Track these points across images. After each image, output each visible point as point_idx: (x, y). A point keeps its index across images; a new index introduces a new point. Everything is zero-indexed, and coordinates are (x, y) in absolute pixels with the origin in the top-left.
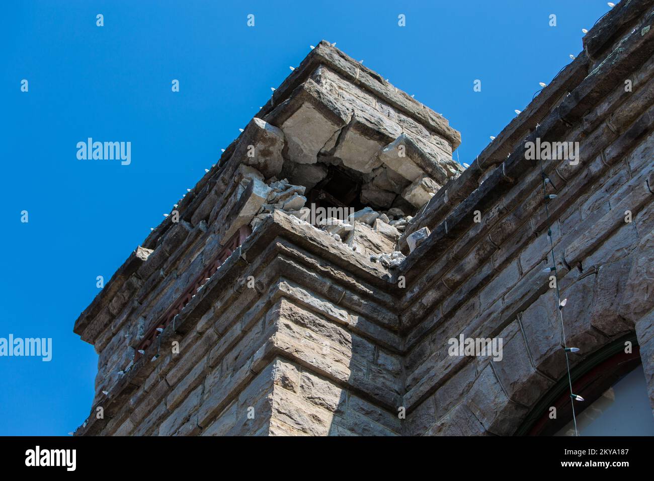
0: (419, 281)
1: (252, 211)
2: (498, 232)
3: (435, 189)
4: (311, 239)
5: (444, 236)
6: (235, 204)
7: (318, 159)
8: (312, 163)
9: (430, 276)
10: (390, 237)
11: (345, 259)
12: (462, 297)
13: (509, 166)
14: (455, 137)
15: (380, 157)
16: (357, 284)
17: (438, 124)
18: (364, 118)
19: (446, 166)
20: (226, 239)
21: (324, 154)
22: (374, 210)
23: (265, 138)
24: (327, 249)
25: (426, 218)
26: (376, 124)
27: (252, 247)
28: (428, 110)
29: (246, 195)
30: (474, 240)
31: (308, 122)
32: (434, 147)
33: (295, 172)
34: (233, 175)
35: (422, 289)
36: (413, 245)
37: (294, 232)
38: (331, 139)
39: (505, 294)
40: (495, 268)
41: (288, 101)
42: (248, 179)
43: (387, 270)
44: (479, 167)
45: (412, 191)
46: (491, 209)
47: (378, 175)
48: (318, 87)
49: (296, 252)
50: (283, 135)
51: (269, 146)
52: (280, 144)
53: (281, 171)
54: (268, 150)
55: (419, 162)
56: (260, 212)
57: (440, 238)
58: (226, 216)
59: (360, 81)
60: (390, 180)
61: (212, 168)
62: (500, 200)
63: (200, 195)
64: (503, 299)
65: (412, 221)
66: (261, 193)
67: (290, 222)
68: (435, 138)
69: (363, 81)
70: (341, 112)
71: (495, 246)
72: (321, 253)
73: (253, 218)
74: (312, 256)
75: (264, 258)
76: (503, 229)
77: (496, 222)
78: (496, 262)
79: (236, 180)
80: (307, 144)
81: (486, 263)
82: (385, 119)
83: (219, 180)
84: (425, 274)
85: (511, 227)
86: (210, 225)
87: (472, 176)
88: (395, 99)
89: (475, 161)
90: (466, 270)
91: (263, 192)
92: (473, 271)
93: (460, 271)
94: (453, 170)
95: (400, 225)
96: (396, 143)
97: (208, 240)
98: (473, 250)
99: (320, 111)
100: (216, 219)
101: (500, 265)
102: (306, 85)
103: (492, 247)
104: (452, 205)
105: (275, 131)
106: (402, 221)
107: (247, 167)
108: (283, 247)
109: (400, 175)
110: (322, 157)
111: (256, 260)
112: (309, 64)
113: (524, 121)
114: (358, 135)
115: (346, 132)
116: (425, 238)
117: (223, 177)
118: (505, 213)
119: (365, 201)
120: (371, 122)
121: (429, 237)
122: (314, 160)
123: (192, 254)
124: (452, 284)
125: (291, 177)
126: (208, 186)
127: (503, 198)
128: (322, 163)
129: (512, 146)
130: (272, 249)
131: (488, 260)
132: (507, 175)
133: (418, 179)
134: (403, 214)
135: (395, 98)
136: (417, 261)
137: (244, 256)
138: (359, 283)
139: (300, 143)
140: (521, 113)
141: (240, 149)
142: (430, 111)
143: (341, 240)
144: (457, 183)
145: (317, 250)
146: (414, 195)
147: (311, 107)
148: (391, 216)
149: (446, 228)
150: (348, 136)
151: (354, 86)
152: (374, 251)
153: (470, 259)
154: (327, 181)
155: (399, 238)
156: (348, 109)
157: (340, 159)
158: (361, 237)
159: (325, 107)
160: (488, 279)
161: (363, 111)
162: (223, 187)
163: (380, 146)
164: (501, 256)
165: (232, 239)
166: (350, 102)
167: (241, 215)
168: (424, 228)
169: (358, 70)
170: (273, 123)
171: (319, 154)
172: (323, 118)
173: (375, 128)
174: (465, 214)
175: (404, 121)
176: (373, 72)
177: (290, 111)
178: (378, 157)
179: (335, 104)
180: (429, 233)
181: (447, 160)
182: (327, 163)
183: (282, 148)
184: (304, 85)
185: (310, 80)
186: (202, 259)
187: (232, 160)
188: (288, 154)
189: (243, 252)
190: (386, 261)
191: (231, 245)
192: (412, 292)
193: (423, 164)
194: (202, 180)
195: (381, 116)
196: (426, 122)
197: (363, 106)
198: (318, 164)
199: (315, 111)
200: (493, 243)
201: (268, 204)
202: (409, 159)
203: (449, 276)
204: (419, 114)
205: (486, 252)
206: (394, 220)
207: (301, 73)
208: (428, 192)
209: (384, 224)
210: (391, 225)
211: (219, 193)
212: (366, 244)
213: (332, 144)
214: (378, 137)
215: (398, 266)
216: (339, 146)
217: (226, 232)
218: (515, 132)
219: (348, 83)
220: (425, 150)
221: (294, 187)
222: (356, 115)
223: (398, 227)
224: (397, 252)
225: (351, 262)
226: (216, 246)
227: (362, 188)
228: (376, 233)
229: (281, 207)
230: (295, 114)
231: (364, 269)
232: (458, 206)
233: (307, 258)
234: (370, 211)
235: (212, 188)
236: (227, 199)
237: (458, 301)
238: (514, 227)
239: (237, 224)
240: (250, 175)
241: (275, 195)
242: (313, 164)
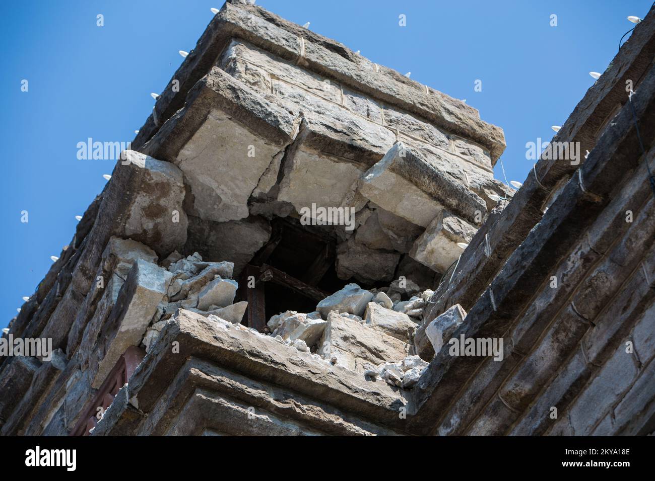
0: (458, 404)
1: (141, 319)
2: (586, 295)
3: (468, 235)
4: (251, 353)
5: (491, 316)
6: (110, 311)
7: (249, 210)
8: (240, 218)
9: (476, 391)
10: (398, 333)
11: (319, 381)
12: (539, 422)
13: (590, 173)
14: (494, 139)
15: (361, 191)
16: (346, 424)
17: (460, 119)
18: (323, 124)
19: (483, 192)
20: (102, 377)
21: (261, 200)
22: (362, 288)
23: (149, 185)
24: (283, 368)
25: (457, 289)
26: (345, 133)
27: (146, 383)
28: (439, 96)
29: (127, 291)
30: (546, 315)
31: (222, 146)
32: (458, 161)
33: (213, 238)
34: (99, 260)
35: (466, 416)
36: (438, 339)
37: (220, 345)
38: (268, 170)
39: (614, 407)
40: (591, 360)
41: (181, 112)
42: (128, 262)
43: (398, 392)
44: (539, 184)
45: (426, 245)
46: (569, 256)
47: (363, 224)
48: (233, 81)
49: (227, 381)
50: (181, 175)
51: (158, 198)
52: (179, 191)
53: (186, 239)
54: (158, 205)
55: (432, 190)
56: (156, 320)
57: (484, 321)
58: (96, 335)
59: (308, 60)
60: (385, 230)
61: (64, 253)
62: (582, 238)
63: (45, 305)
64: (613, 416)
65: (434, 298)
66: (153, 284)
67: (210, 329)
68: (459, 145)
69: (313, 60)
70: (280, 119)
71: (584, 322)
72: (274, 377)
73: (146, 331)
74: (258, 385)
75: (171, 399)
76: (596, 290)
77: (581, 279)
78: (591, 350)
79: (106, 267)
80: (226, 185)
81: (573, 356)
82: (362, 121)
83: (75, 271)
84: (467, 389)
85: (608, 284)
86: (70, 356)
87: (529, 202)
88: (375, 84)
89: (531, 174)
90: (539, 373)
91: (157, 283)
92: (551, 372)
93: (529, 375)
94: (495, 197)
95: (414, 308)
96: (386, 162)
97: (69, 382)
98: (545, 335)
99: (241, 121)
100: (79, 343)
101: (599, 355)
102: (210, 79)
103: (580, 325)
104: (501, 259)
105: (165, 169)
106: (416, 300)
107: (123, 241)
108: (204, 376)
109: (402, 218)
110: (258, 204)
111: (158, 405)
112: (212, 41)
113: (607, 90)
114: (315, 157)
115: (294, 154)
116: (459, 324)
117: (83, 266)
118: (595, 259)
119: (345, 274)
120: (336, 131)
121: (465, 322)
122: (244, 212)
123: (43, 413)
124: (518, 402)
125: (206, 248)
126: (58, 286)
127: (588, 233)
128: (259, 215)
129: (592, 137)
130: (182, 382)
131: (577, 348)
132: (588, 189)
133: (434, 222)
134: (417, 288)
135: (375, 82)
136: (448, 367)
137: (135, 402)
138: (350, 422)
139: (214, 185)
140: (601, 77)
141: (107, 211)
142: (443, 97)
143: (308, 349)
144: (503, 219)
145: (266, 373)
146: (432, 252)
147: (224, 116)
148: (395, 295)
149: (493, 301)
150: (299, 161)
151: (298, 71)
152: (372, 361)
153: (543, 352)
154: (272, 247)
155: (415, 333)
156: (291, 113)
157: (289, 204)
158: (345, 339)
159: (250, 113)
160: (581, 383)
161: (320, 113)
162: (85, 284)
163: (359, 172)
164: (599, 338)
165: (112, 375)
166: (295, 100)
167: (123, 328)
168: (454, 307)
169: (302, 41)
170: (159, 155)
171: (251, 201)
172: (249, 134)
173: (345, 139)
174: (523, 272)
175: (397, 122)
176: (329, 41)
177: (186, 131)
178: (357, 191)
179: (266, 106)
180: (464, 315)
181: (483, 181)
182: (268, 214)
183: (183, 198)
184: (205, 79)
185: (216, 69)
186: (62, 420)
187: (95, 233)
188: (195, 207)
189: (131, 395)
190: (394, 375)
191: (111, 386)
192: (448, 425)
193: (440, 193)
194: (47, 276)
195: (355, 118)
196: (437, 117)
197: (320, 104)
198: (251, 219)
199: (232, 123)
200: (582, 317)
201: (170, 302)
202: (414, 187)
203: (509, 387)
204: (422, 105)
205: (570, 335)
206: (402, 300)
207: (200, 59)
208: (456, 242)
209: (384, 311)
210: (397, 311)
211: (79, 297)
212: (356, 350)
213: (272, 179)
214: (352, 155)
215: (416, 382)
216: (284, 180)
217: (100, 363)
218: (594, 112)
219: (287, 66)
220: (441, 168)
221: (213, 265)
222: (307, 120)
223: (409, 313)
224: (411, 357)
225: (330, 386)
226: (86, 392)
227: (338, 250)
228: (372, 329)
229: (194, 304)
230: (198, 134)
231: (355, 395)
232: (511, 259)
233: (250, 390)
234: (356, 290)
235: (66, 288)
236: (94, 303)
237: (532, 431)
238: (614, 282)
239: (117, 346)
240: (131, 255)
241: (181, 284)
242: (243, 220)
